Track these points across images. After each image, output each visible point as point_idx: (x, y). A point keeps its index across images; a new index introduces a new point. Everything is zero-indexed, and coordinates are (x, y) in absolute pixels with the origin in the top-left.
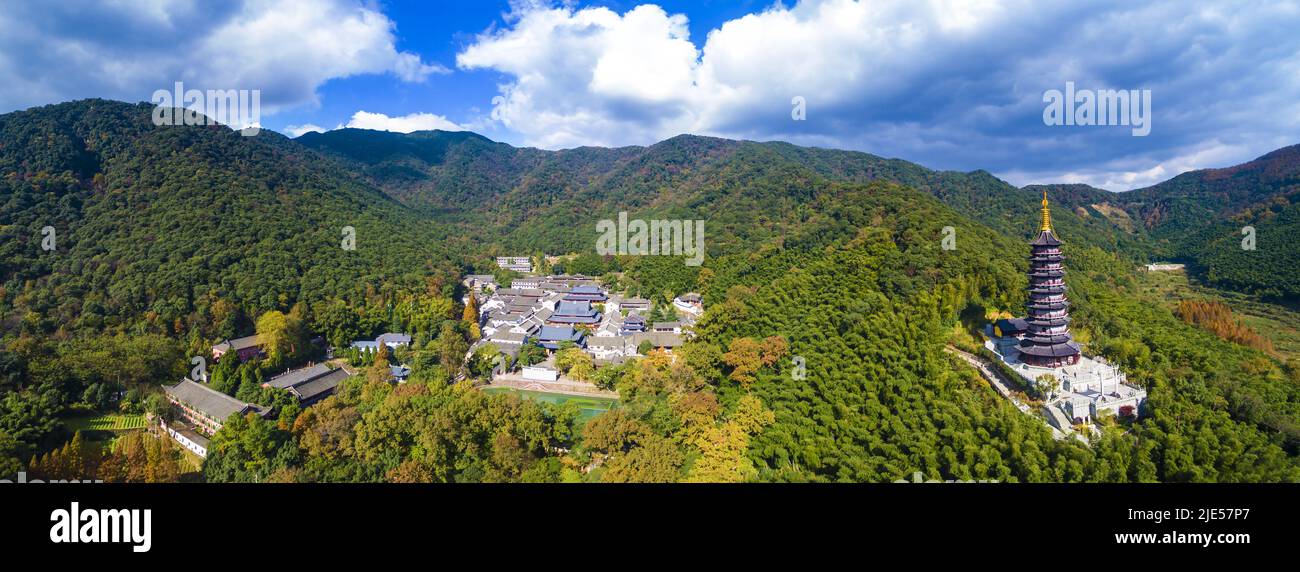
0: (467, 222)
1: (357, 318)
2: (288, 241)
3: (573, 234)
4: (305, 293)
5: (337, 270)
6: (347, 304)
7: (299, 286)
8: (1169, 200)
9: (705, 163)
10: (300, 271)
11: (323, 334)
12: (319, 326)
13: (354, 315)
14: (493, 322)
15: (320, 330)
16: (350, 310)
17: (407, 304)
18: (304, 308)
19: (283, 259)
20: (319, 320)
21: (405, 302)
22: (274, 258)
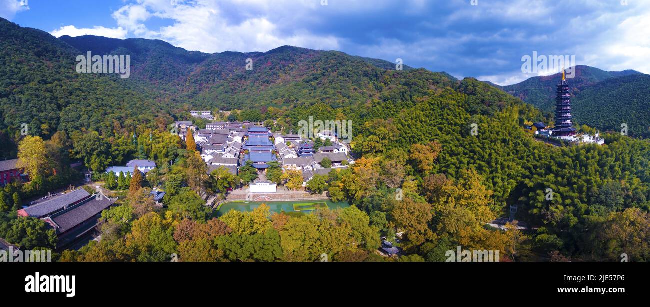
0: (166, 91)
1: (109, 146)
2: (49, 86)
3: (234, 98)
4: (64, 124)
5: (89, 108)
6: (101, 135)
7: (59, 119)
8: (527, 90)
9: (301, 62)
10: (60, 108)
11: (83, 159)
12: (77, 153)
13: (107, 144)
14: (206, 151)
15: (78, 157)
16: (103, 139)
17: (147, 137)
18: (64, 137)
19: (45, 98)
20: (78, 147)
21: (145, 134)
22: (37, 96)
